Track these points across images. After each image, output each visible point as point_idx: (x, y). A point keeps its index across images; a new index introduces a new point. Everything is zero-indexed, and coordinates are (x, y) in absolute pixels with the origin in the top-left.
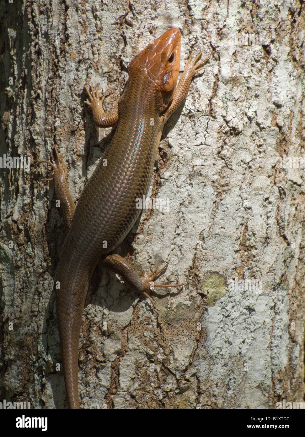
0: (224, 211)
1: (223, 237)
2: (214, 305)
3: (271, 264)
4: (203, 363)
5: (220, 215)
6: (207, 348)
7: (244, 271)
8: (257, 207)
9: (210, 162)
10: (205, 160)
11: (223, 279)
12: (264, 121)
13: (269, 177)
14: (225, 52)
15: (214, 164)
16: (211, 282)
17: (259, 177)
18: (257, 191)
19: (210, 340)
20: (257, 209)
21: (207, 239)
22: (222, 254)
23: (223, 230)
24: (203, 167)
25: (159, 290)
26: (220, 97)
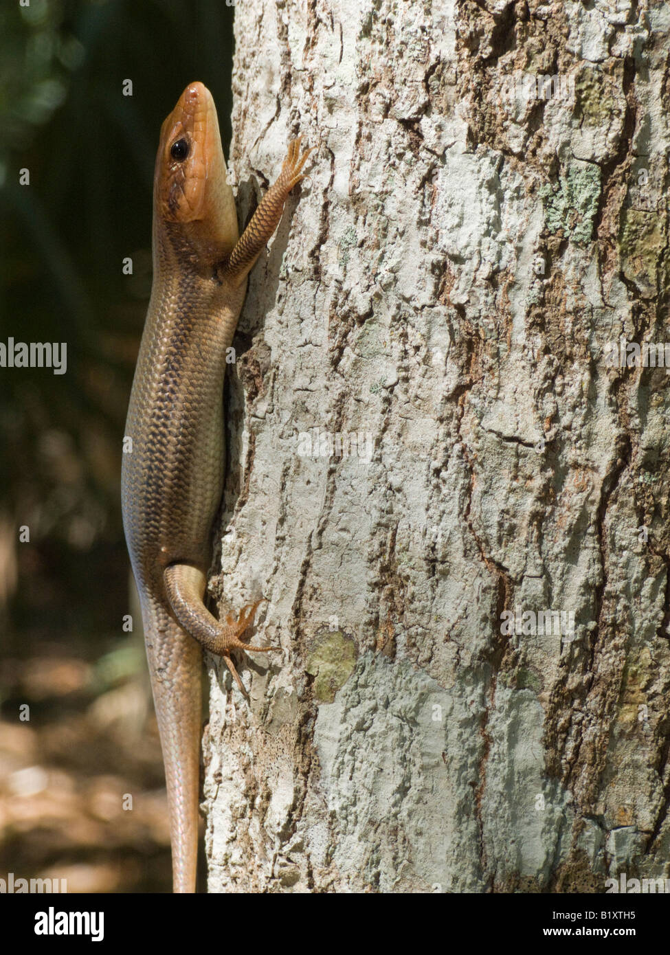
0: (346, 493)
1: (348, 552)
2: (333, 700)
3: (453, 621)
4: (319, 826)
5: (339, 502)
6: (323, 794)
7: (397, 631)
8: (417, 489)
9: (321, 382)
10: (312, 378)
11: (351, 645)
12: (416, 293)
13: (441, 420)
14: (344, 138)
15: (327, 389)
16: (329, 648)
17: (419, 420)
18: (416, 453)
19: (326, 777)
20: (417, 491)
21: (318, 551)
22: (349, 589)
23: (344, 534)
24: (307, 393)
25: (259, 657)
26: (336, 238)
